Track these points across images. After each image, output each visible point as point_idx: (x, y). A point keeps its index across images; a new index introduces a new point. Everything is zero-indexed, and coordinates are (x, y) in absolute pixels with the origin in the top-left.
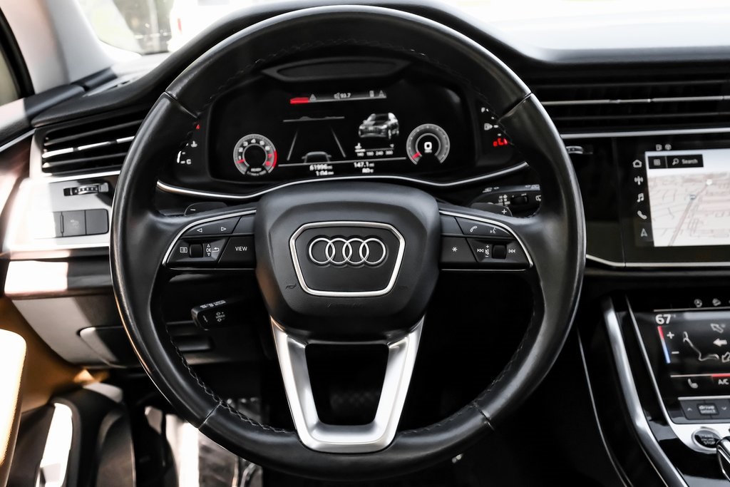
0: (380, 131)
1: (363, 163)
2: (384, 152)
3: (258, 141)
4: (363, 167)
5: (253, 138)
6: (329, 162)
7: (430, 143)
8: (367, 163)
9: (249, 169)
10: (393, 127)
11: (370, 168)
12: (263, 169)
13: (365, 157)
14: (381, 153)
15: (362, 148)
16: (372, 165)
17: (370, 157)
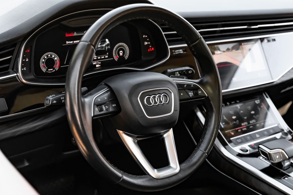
0: (103, 47)
1: (96, 62)
2: (105, 56)
3: (51, 56)
4: (96, 64)
5: (49, 54)
7: (122, 51)
8: (98, 62)
9: (47, 70)
10: (108, 45)
11: (99, 64)
12: (54, 69)
13: (97, 59)
14: (103, 57)
15: (96, 56)
16: (100, 63)
17: (99, 59)
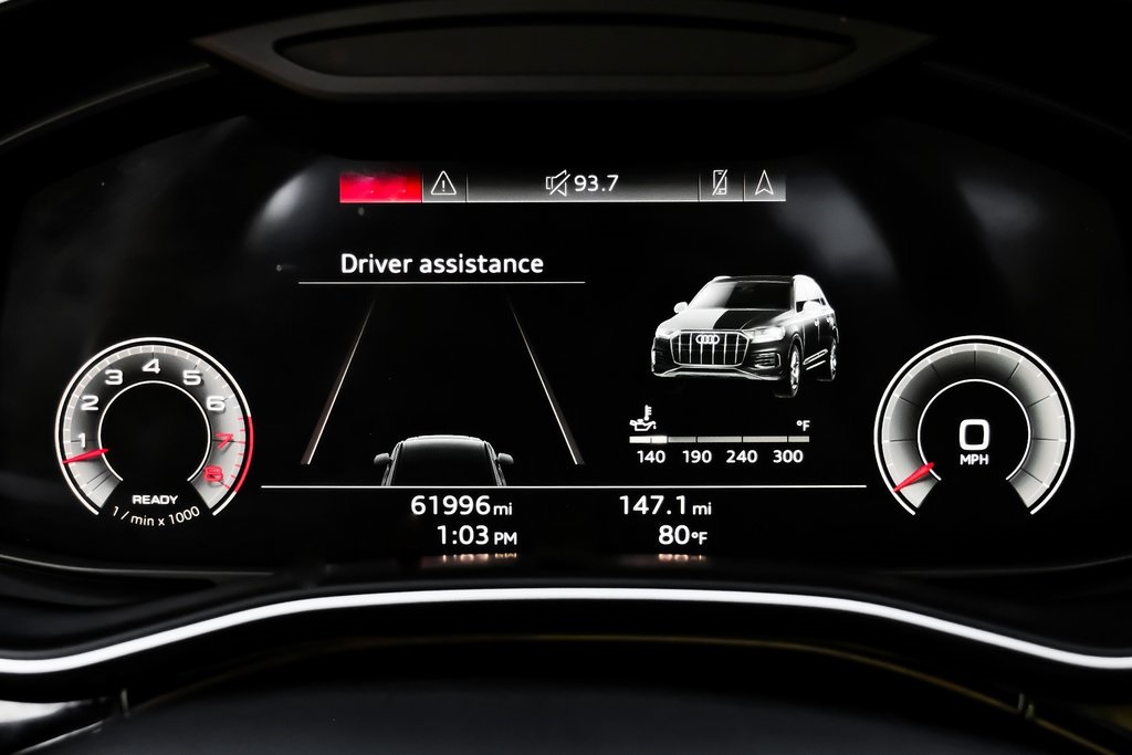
0: (750, 355)
1: (660, 499)
2: (766, 451)
3: (172, 370)
4: (662, 519)
5: (152, 350)
6: (501, 485)
7: (983, 424)
8: (682, 500)
9: (120, 496)
10: (815, 337)
11: (696, 523)
12: (191, 497)
13: (675, 468)
14: (747, 457)
15: (663, 429)
16: (704, 510)
17: (699, 473)
